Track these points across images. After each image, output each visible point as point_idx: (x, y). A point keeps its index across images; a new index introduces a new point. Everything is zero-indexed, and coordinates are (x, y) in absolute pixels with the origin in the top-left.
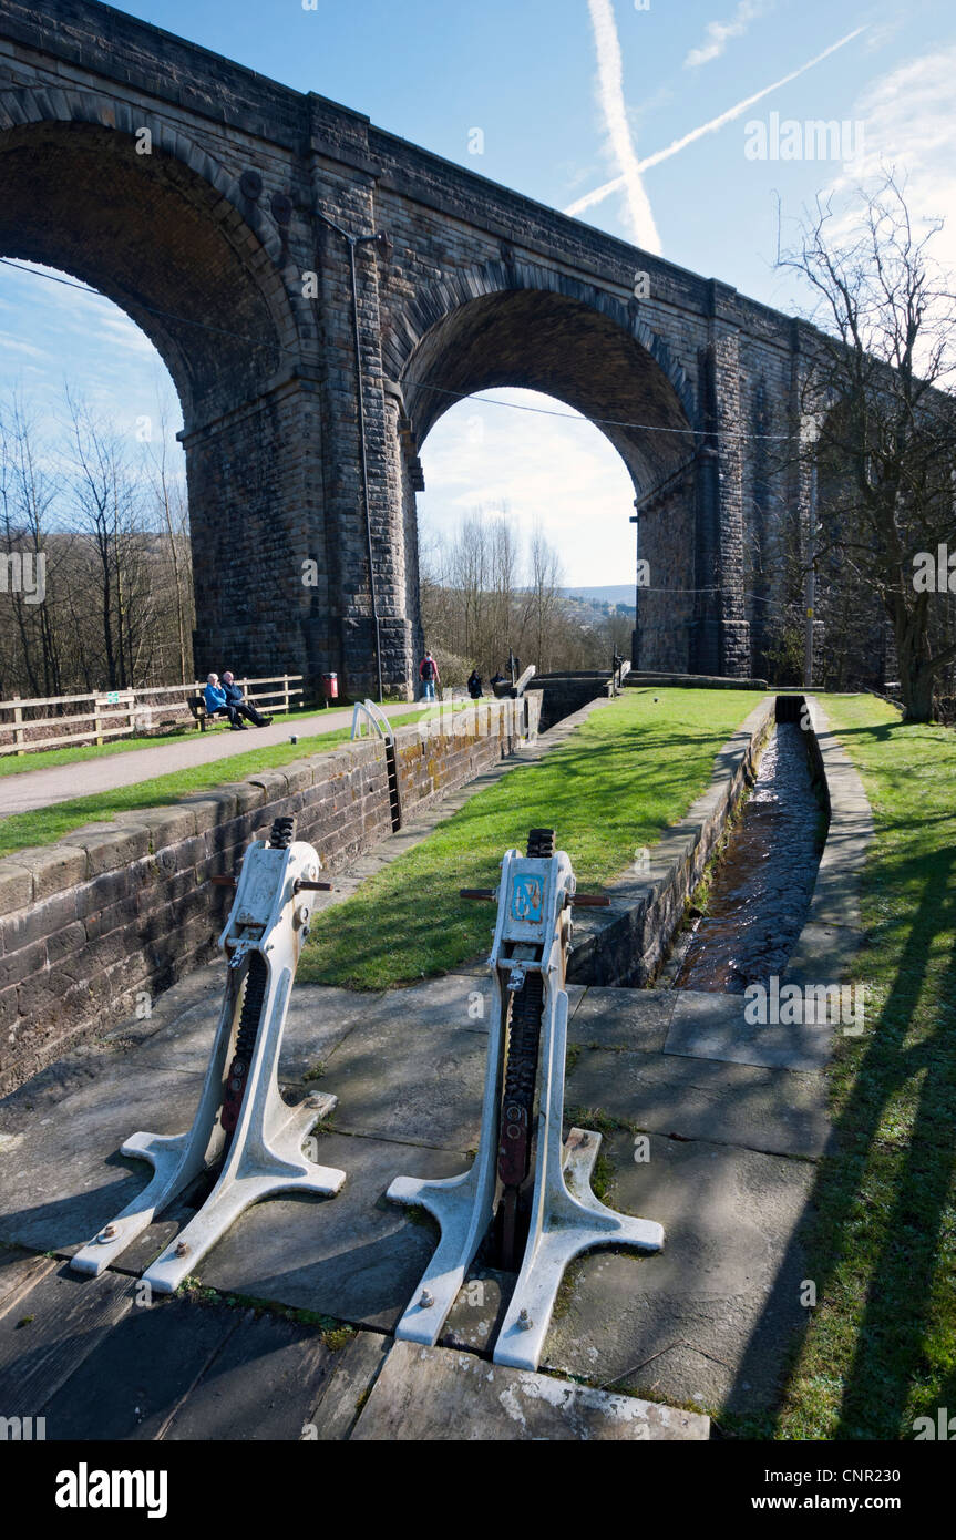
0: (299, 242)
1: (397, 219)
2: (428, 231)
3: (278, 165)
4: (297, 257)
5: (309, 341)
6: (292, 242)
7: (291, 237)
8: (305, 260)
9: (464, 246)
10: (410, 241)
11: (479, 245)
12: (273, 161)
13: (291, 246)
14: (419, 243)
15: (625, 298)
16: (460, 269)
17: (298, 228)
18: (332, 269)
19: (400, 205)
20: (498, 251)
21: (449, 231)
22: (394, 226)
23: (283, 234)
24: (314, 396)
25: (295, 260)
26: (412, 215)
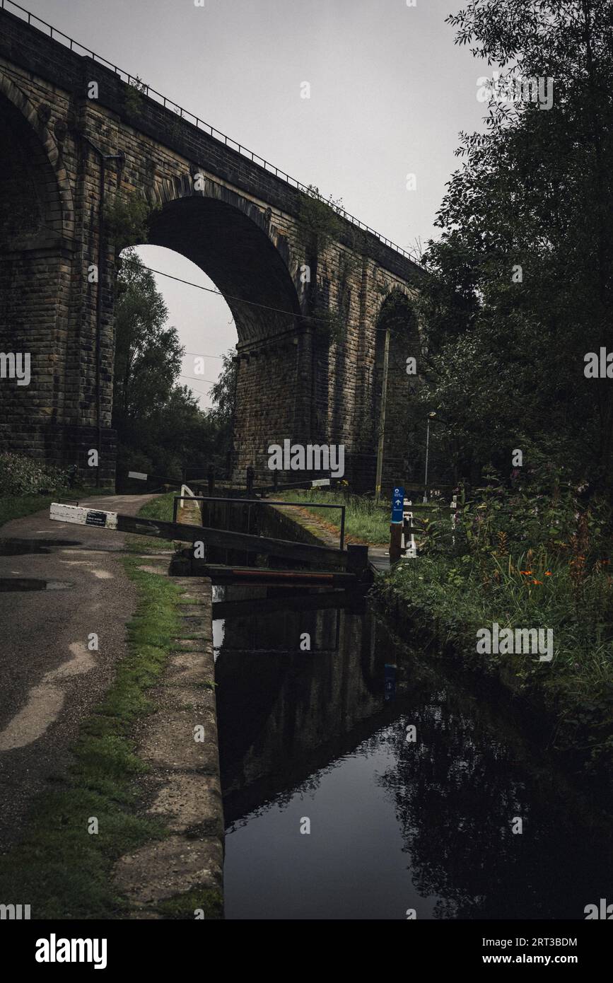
0: (69, 154)
1: (129, 143)
2: (148, 152)
3: (61, 101)
4: (67, 164)
5: (69, 222)
6: (64, 153)
7: (65, 150)
8: (72, 166)
9: (169, 164)
10: (136, 158)
11: (177, 164)
12: (59, 98)
13: (64, 156)
14: (141, 160)
15: (264, 208)
16: (164, 180)
17: (70, 144)
18: (90, 175)
19: (132, 133)
20: (188, 169)
21: (161, 153)
22: (127, 147)
23: (60, 148)
24: (68, 261)
25: (65, 165)
26: (139, 141)
